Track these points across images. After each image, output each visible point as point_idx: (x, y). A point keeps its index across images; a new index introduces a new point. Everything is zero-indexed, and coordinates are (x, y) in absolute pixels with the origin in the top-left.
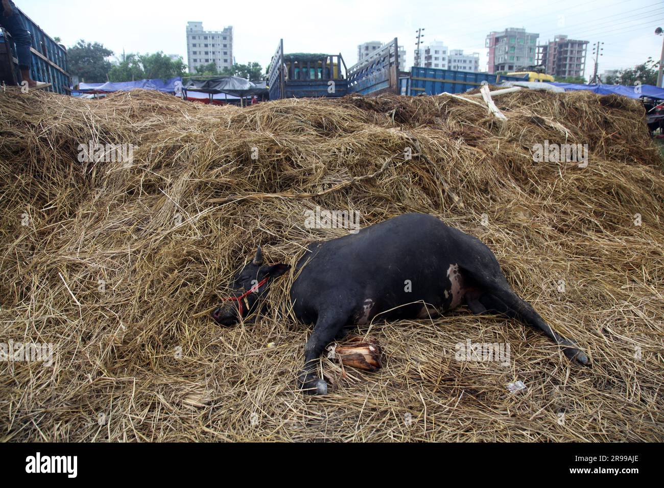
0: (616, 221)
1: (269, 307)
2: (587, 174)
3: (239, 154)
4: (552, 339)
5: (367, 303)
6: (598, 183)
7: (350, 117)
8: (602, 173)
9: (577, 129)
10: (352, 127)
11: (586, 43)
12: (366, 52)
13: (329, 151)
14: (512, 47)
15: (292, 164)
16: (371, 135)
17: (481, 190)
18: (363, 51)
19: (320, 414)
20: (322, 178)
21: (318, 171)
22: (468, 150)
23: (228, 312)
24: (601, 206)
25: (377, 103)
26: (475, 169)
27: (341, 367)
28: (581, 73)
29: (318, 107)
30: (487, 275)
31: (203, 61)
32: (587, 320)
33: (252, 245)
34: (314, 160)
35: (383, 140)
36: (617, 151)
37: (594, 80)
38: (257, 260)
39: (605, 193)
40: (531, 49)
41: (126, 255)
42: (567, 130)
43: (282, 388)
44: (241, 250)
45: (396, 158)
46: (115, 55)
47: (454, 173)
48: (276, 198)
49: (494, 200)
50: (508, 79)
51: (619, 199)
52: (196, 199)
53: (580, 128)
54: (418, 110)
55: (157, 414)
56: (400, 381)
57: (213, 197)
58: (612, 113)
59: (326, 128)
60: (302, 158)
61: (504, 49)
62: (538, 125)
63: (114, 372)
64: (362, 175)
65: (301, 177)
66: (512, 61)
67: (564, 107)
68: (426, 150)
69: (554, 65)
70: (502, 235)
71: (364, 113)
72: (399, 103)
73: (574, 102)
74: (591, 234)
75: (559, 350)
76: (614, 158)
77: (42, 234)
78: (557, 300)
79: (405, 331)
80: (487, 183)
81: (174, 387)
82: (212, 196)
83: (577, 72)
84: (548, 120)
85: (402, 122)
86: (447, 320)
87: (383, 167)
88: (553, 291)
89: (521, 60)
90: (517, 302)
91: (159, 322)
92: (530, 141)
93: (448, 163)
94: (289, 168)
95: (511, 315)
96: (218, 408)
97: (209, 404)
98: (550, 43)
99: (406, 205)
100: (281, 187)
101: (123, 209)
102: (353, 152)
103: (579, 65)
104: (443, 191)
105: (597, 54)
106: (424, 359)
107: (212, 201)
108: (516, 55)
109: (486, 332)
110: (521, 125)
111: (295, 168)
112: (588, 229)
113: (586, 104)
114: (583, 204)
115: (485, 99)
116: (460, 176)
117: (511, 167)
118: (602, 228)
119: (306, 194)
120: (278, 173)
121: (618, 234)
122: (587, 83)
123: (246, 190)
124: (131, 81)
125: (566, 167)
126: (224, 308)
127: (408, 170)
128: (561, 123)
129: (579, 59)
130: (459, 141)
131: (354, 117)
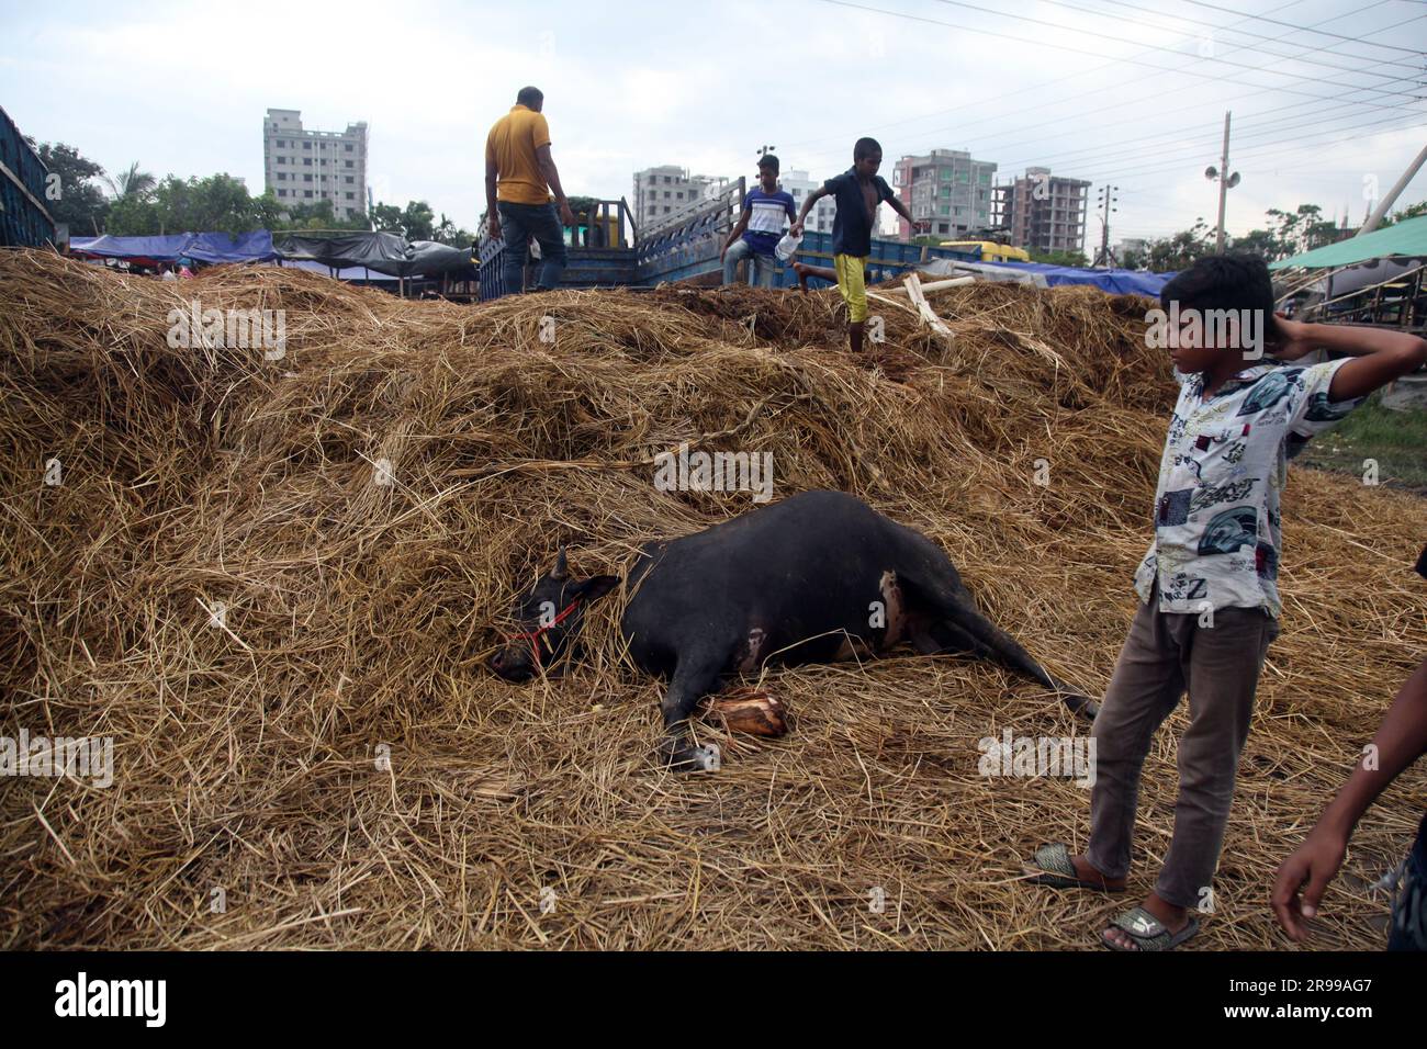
0: (1141, 510)
1: (586, 648)
2: (1092, 432)
3: (499, 391)
4: (1046, 684)
5: (753, 636)
6: (1111, 447)
7: (680, 328)
8: (1118, 430)
9: (1075, 354)
10: (687, 346)
11: (1086, 184)
12: (650, 188)
13: (655, 387)
14: (946, 188)
15: (591, 411)
16: (723, 361)
17: (916, 458)
18: (645, 185)
19: (706, 795)
20: (647, 435)
21: (639, 423)
22: (891, 389)
23: (517, 656)
24: (1117, 485)
25: (720, 301)
26: (905, 421)
27: (725, 733)
28: (1079, 243)
29: (620, 308)
30: (941, 589)
31: (300, 193)
32: (1100, 658)
33: (543, 547)
34: (630, 404)
35: (746, 370)
36: (1141, 393)
37: (1101, 259)
38: (559, 571)
39: (1122, 463)
40: (981, 192)
41: (311, 568)
42: (1057, 356)
43: (636, 766)
44: (524, 554)
45: (769, 402)
46: (106, 175)
47: (869, 428)
48: (571, 469)
49: (939, 475)
50: (943, 253)
51: (1146, 474)
52: (428, 469)
53: (1080, 352)
54: (795, 317)
55: (437, 811)
56: (819, 749)
57: (458, 466)
58: (1131, 327)
59: (642, 348)
60: (607, 399)
61: (929, 190)
62: (1007, 346)
63: (345, 752)
64: (715, 430)
65: (609, 433)
66: (945, 216)
67: (1050, 315)
68: (821, 389)
69: (1026, 225)
70: (958, 533)
71: (700, 321)
72: (761, 302)
73: (1068, 307)
74: (1101, 531)
75: (1059, 700)
76: (1136, 405)
77: (141, 531)
78: (1052, 632)
79: (817, 680)
80: (926, 446)
81: (454, 773)
82: (457, 464)
83: (1071, 240)
84: (1025, 338)
85: (769, 337)
86: (882, 663)
87: (750, 417)
88: (1045, 620)
89: (963, 212)
90: (990, 629)
91: (405, 675)
92: (995, 375)
93: (858, 410)
94: (588, 417)
95: (982, 654)
96: (539, 797)
97: (521, 792)
98: (1018, 182)
99: (794, 483)
100: (573, 451)
101: (287, 488)
102: (696, 390)
103: (1074, 227)
104: (854, 459)
105: (1107, 208)
106: (852, 720)
107: (456, 473)
108: (953, 204)
109: (944, 679)
110: (978, 346)
111: (598, 417)
112: (1098, 523)
113: (1087, 311)
114: (1087, 482)
115: (913, 297)
116: (879, 435)
117: (964, 418)
118: (1118, 521)
119: (621, 462)
120: (568, 426)
121: (1145, 531)
122: (1090, 264)
123: (516, 455)
124: (158, 234)
125: (1057, 420)
126: (509, 651)
127: (792, 422)
128: (1047, 343)
129: (1074, 215)
130: (875, 372)
131: (686, 326)
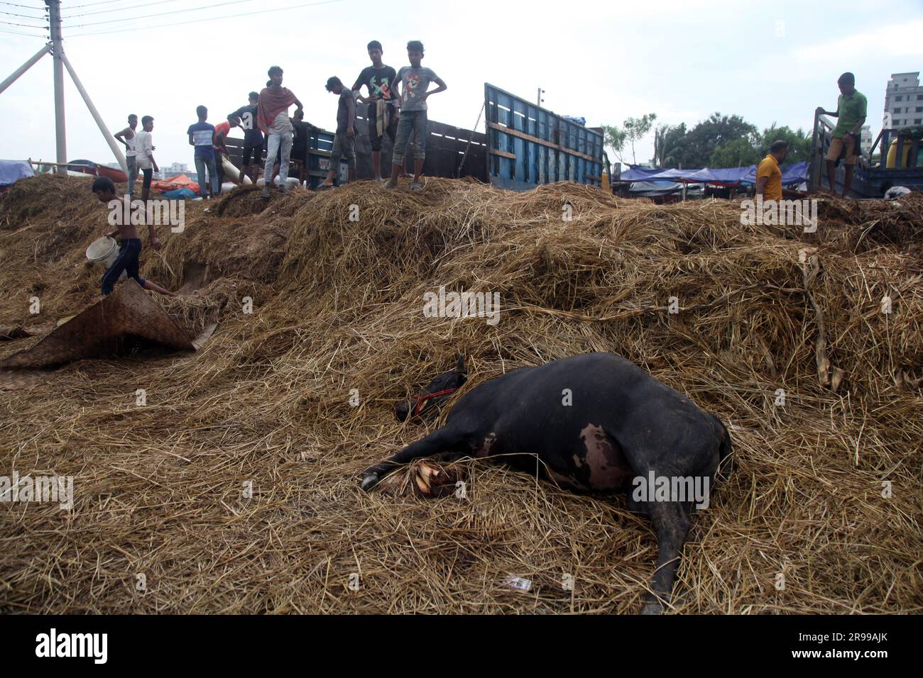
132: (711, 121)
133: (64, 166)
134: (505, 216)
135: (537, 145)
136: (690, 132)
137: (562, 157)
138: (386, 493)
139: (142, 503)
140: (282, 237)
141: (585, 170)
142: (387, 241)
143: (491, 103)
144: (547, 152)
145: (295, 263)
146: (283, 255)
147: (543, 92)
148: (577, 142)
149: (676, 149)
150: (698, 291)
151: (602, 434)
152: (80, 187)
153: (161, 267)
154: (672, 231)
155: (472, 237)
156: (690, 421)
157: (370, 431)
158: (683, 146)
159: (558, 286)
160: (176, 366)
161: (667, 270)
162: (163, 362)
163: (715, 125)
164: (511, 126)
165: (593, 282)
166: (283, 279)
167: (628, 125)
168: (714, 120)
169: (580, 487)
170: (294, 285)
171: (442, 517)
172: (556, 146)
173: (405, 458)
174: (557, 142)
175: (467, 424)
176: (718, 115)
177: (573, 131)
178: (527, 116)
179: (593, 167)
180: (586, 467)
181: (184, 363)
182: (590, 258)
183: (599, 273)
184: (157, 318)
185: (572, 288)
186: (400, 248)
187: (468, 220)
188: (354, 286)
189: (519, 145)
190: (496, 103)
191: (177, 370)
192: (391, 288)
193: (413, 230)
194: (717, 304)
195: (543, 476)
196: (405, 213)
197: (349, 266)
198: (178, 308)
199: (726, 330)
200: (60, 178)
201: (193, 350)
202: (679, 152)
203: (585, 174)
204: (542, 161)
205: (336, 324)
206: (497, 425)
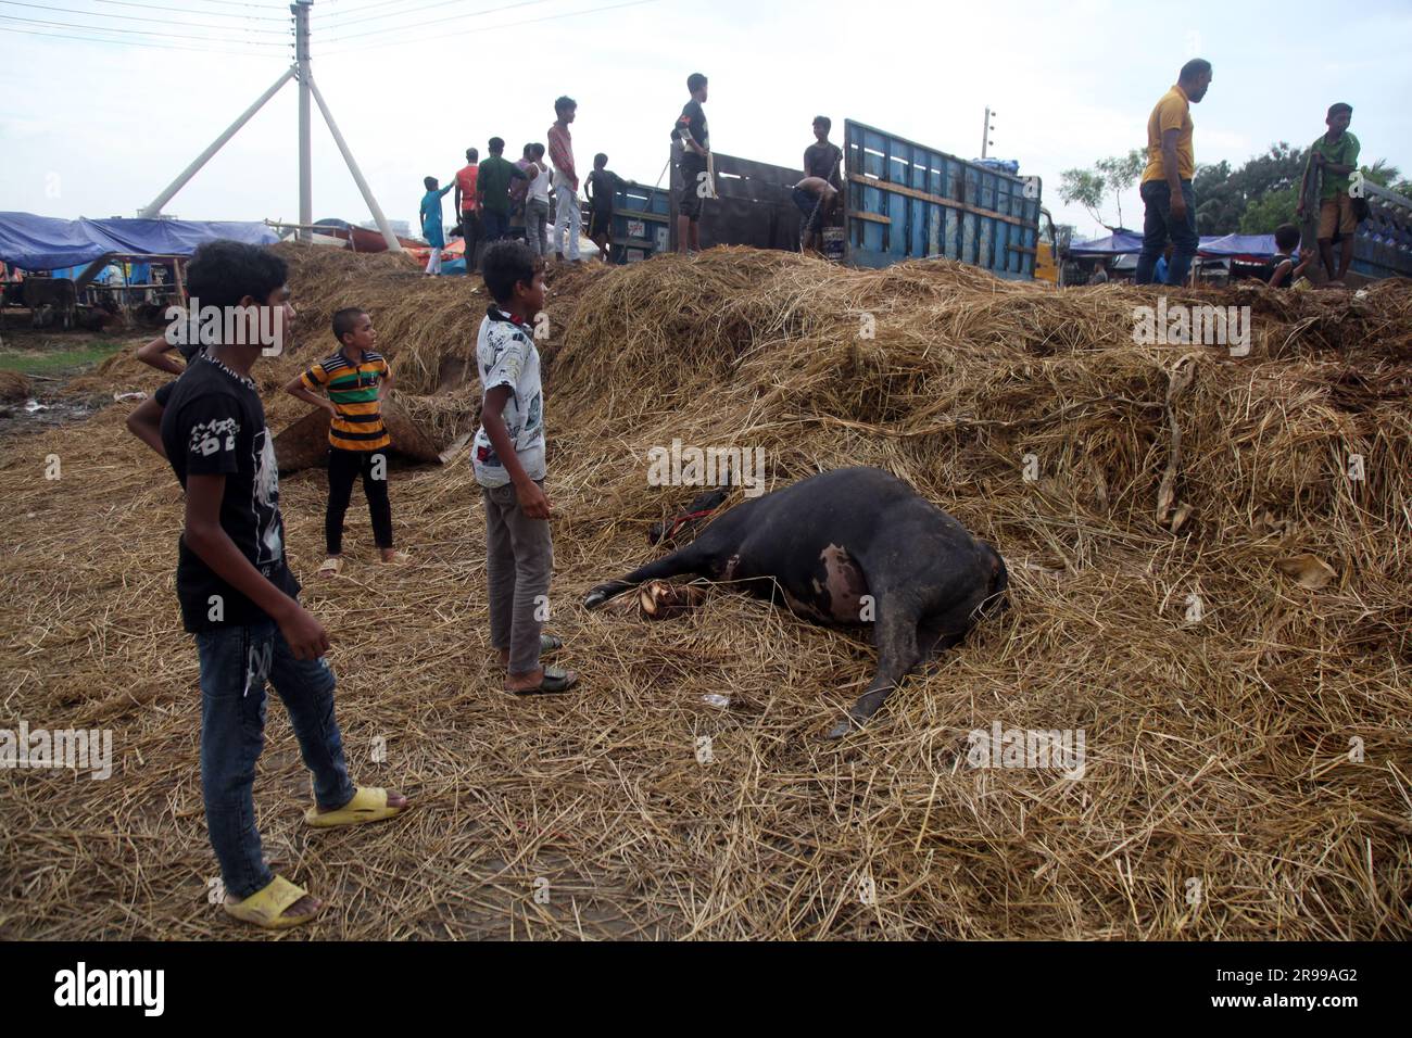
132: (1272, 157)
133: (308, 229)
134: (838, 303)
135: (927, 204)
136: (1234, 175)
137: (969, 221)
138: (609, 612)
139: (355, 607)
140: (560, 327)
141: (1008, 238)
142: (682, 334)
143: (854, 146)
144: (943, 214)
145: (570, 361)
146: (559, 349)
147: (994, 114)
148: (995, 198)
149: (1209, 202)
150: (1030, 403)
151: (845, 557)
152: (324, 258)
153: (412, 363)
154: (1028, 327)
155: (788, 329)
156: (949, 547)
157: (613, 554)
158: (1220, 198)
159: (866, 392)
160: (419, 479)
161: (997, 375)
162: (403, 475)
163: (1277, 163)
164: (885, 178)
165: (910, 389)
166: (556, 380)
167: (1103, 167)
168: (1277, 154)
169: (823, 618)
170: (566, 388)
171: (662, 638)
172: (959, 205)
173: (638, 578)
174: (961, 199)
175: (711, 545)
176: (1284, 146)
177: (987, 182)
178: (911, 163)
179: (1022, 234)
180: (826, 592)
181: (426, 477)
182: (911, 359)
183: (919, 378)
184: (398, 422)
185: (884, 396)
186: (696, 343)
187: (787, 308)
188: (634, 390)
189: (897, 205)
190: (861, 146)
191: (418, 484)
192: (678, 393)
193: (714, 320)
194: (1050, 419)
195: (779, 602)
196: (708, 298)
197: (631, 365)
198: (426, 413)
199: (1057, 451)
200: (300, 246)
201: (439, 463)
202: (1215, 206)
203: (1007, 244)
204: (934, 227)
205: (605, 435)
206: (742, 547)
